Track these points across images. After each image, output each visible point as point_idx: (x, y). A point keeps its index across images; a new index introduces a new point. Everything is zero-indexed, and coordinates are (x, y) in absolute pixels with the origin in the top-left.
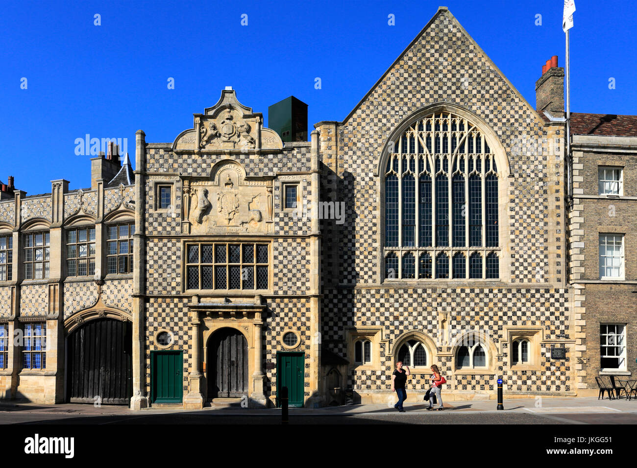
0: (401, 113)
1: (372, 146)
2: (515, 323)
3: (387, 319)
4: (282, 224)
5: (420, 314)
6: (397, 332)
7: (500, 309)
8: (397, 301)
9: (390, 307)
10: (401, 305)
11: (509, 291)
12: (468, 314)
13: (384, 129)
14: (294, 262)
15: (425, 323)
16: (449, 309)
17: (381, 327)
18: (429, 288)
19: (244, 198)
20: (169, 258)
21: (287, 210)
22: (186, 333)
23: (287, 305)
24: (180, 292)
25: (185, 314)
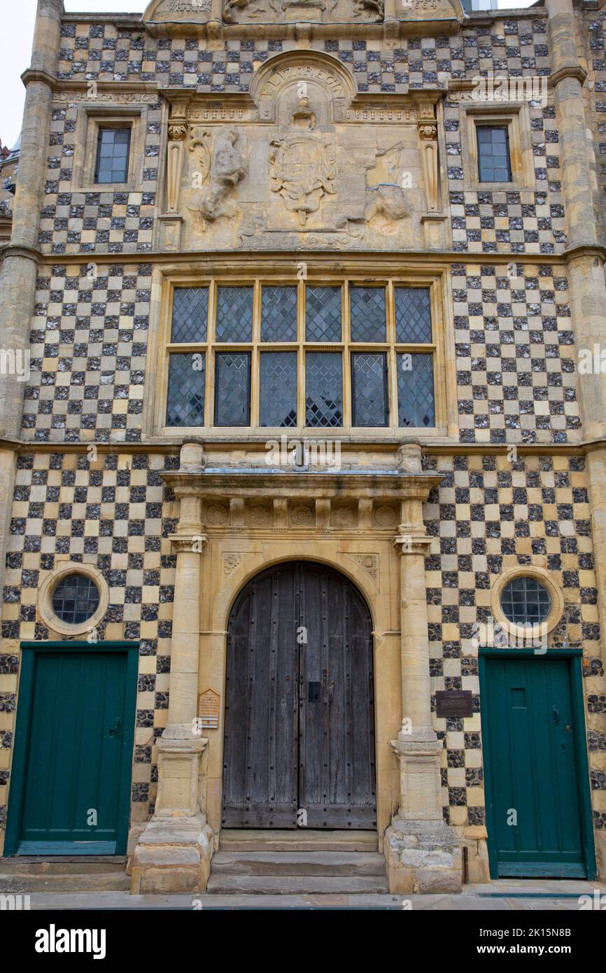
4: (473, 223)
14: (522, 338)
19: (353, 156)
20: (112, 322)
21: (484, 187)
22: (152, 578)
23: (505, 478)
24: (139, 432)
25: (154, 511)
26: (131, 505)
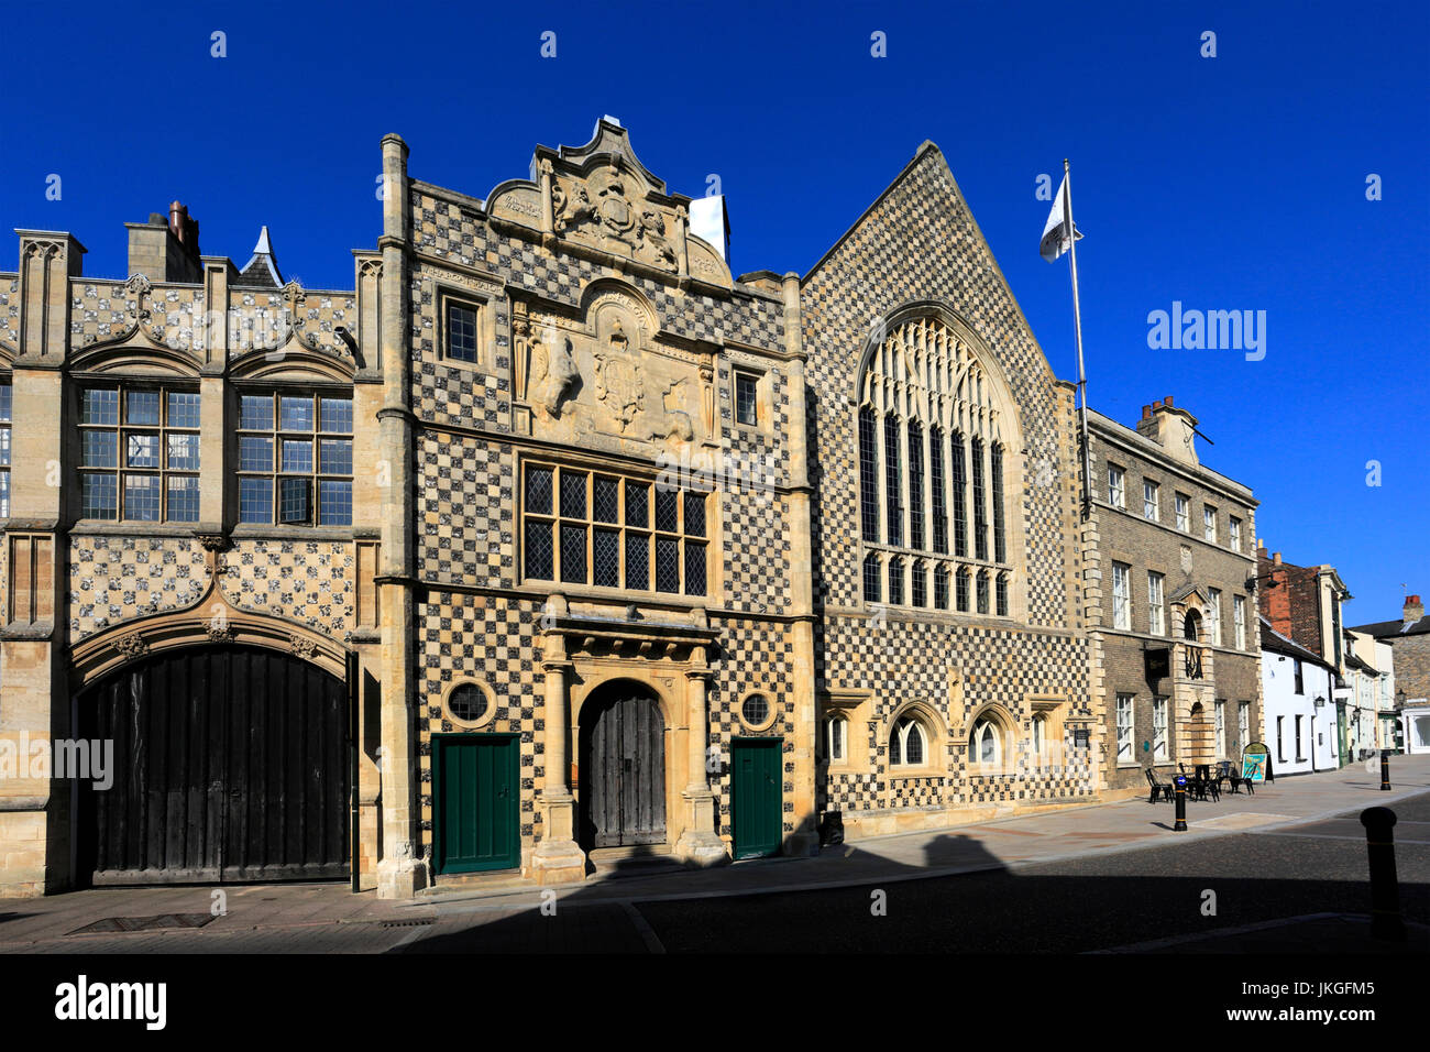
0: (884, 300)
1: (844, 347)
2: (1036, 691)
3: (877, 675)
5: (924, 670)
6: (893, 701)
7: (1020, 666)
8: (890, 643)
9: (882, 653)
10: (897, 651)
11: (1029, 637)
12: (984, 673)
13: (861, 320)
14: (762, 542)
15: (930, 686)
16: (960, 662)
17: (869, 691)
18: (935, 623)
19: (655, 381)
20: (481, 489)
21: (742, 427)
22: (528, 690)
23: (749, 634)
24: (511, 581)
25: (526, 641)
26: (509, 637)
